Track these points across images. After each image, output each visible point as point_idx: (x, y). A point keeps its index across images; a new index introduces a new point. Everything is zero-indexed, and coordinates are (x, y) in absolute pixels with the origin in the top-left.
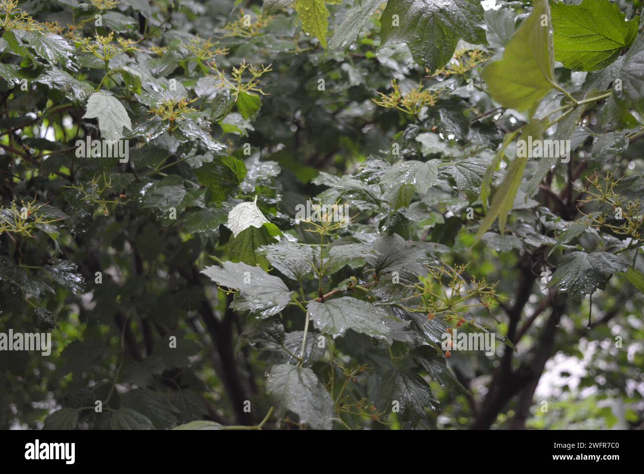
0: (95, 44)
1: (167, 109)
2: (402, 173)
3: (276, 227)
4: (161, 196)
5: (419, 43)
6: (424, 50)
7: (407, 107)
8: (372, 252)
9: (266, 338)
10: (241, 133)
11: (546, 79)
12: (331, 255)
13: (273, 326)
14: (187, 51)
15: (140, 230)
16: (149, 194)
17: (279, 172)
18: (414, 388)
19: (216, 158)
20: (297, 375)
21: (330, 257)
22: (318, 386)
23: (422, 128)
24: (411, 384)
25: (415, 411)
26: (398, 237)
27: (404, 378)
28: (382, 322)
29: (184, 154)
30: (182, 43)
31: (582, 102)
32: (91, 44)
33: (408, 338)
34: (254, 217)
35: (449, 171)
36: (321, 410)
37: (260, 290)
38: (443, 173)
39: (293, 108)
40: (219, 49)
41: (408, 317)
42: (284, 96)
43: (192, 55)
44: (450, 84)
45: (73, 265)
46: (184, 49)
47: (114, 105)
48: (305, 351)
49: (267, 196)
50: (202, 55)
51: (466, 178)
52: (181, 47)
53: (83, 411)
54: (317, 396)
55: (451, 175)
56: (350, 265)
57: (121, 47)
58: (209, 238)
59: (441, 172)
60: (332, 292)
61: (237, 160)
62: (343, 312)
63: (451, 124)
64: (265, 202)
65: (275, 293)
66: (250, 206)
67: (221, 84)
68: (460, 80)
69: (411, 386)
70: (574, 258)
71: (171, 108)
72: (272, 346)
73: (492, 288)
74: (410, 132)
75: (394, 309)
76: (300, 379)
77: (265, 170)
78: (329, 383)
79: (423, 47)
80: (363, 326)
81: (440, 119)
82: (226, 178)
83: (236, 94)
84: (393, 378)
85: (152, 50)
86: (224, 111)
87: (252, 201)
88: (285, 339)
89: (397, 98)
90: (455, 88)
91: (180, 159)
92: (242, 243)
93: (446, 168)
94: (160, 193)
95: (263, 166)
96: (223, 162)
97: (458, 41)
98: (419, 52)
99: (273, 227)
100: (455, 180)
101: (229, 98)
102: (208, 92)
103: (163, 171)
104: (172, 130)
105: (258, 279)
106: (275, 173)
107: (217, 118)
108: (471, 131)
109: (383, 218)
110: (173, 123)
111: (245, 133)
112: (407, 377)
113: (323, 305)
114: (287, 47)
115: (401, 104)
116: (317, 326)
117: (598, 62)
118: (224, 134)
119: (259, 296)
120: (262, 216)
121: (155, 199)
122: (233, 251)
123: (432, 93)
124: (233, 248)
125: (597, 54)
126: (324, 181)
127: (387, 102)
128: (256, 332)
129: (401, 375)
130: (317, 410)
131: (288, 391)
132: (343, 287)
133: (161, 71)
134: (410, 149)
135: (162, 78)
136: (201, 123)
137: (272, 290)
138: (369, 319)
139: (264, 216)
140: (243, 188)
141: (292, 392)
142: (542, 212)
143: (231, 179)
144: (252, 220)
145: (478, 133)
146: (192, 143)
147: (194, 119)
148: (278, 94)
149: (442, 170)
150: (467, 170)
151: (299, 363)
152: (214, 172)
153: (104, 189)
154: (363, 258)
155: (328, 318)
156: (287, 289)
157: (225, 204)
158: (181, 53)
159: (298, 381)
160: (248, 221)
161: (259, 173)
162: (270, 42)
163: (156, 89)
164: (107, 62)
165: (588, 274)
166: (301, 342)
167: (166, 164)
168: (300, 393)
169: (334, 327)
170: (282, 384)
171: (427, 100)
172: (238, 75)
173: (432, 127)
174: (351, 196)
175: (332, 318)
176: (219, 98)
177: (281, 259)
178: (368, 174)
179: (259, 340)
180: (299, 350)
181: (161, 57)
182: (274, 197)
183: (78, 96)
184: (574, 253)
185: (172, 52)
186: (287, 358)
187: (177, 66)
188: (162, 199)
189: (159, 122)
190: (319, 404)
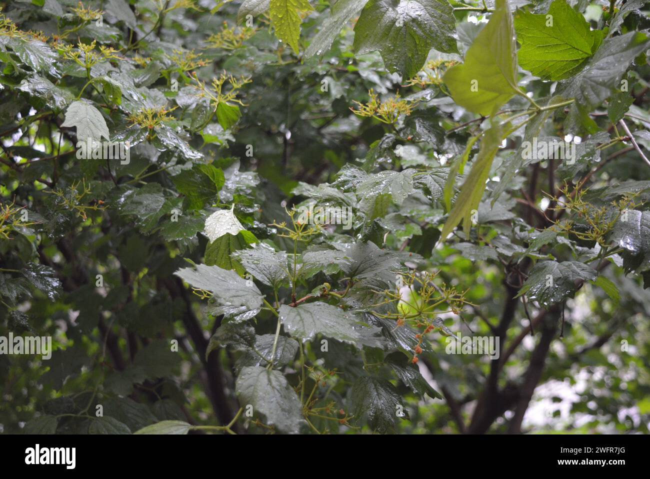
0: (77, 51)
1: (146, 117)
2: (378, 184)
3: (253, 235)
4: (140, 203)
5: (391, 52)
6: (396, 58)
7: (384, 116)
8: (345, 258)
9: (236, 341)
10: (222, 144)
11: (509, 84)
12: (305, 261)
13: (244, 329)
14: (170, 62)
15: (124, 242)
16: (128, 202)
17: (258, 182)
18: (385, 395)
19: (195, 166)
20: (266, 376)
21: (304, 263)
22: (287, 388)
23: (398, 137)
24: (382, 392)
25: (384, 418)
26: (372, 245)
27: (375, 385)
28: (352, 328)
29: (164, 163)
30: (165, 54)
31: (545, 108)
32: (73, 52)
33: (378, 344)
34: (230, 224)
35: (423, 181)
36: (288, 412)
37: (233, 293)
38: (418, 183)
39: (277, 121)
40: (202, 60)
41: (379, 324)
42: (268, 109)
43: (175, 65)
44: (427, 94)
45: (51, 269)
46: (167, 60)
47: (92, 114)
48: (276, 353)
49: (244, 206)
50: (184, 66)
51: (441, 187)
52: (164, 57)
53: (62, 418)
54: (285, 397)
55: (426, 185)
56: (324, 271)
57: (103, 55)
58: (187, 246)
59: (416, 181)
60: (305, 298)
61: (215, 169)
62: (315, 317)
63: (426, 134)
64: (242, 211)
65: (247, 296)
66: (227, 214)
67: (201, 94)
68: (436, 91)
69: (382, 393)
70: (545, 267)
71: (150, 117)
72: (243, 348)
73: (461, 295)
74: (387, 141)
75: (366, 315)
76: (269, 380)
77: (245, 180)
78: (299, 386)
79: (396, 55)
80: (333, 331)
81: (415, 129)
82: (204, 186)
83: (215, 104)
84: (365, 385)
85: (135, 61)
86: (204, 121)
87: (229, 209)
88: (255, 342)
89: (374, 107)
90: (432, 99)
91: (161, 168)
92: (218, 251)
93: (421, 178)
94: (139, 201)
95: (243, 176)
96: (203, 170)
97: (429, 50)
98: (391, 60)
99: (249, 234)
100: (430, 189)
101: (208, 108)
102: (189, 102)
103: (144, 180)
104: (151, 138)
105: (231, 282)
106: (253, 183)
107: (197, 128)
108: (447, 142)
109: (358, 226)
110: (153, 131)
111: (225, 144)
112: (378, 384)
113: (294, 309)
114: (269, 59)
115: (378, 113)
116: (288, 329)
117: (566, 71)
118: (204, 144)
119: (231, 299)
120: (238, 223)
121: (134, 206)
122: (210, 258)
123: (409, 102)
124: (209, 256)
125: (565, 63)
126: (303, 191)
127: (364, 111)
128: (227, 334)
129: (373, 382)
130: (285, 411)
131: (256, 392)
132: (317, 293)
133: (143, 80)
134: (386, 157)
135: (144, 87)
136: (179, 132)
137: (245, 293)
138: (339, 324)
139: (240, 224)
140: (222, 198)
141: (261, 393)
142: (517, 222)
143: (209, 188)
144: (229, 227)
145: (454, 144)
146: (173, 152)
147: (174, 128)
148: (263, 107)
149: (417, 179)
150: (442, 180)
151: (269, 365)
152: (192, 179)
153: (83, 195)
154: (337, 265)
155: (299, 323)
156: (260, 293)
157: (202, 212)
158: (164, 64)
159: (267, 383)
160: (225, 228)
161: (238, 182)
162: (252, 54)
163: (135, 98)
164: (89, 70)
165: (558, 283)
166: (272, 345)
167: (147, 173)
168: (268, 394)
169: (304, 332)
170: (252, 386)
171: (403, 109)
172: (218, 86)
173: (407, 137)
174: (328, 204)
175: (303, 322)
176: (200, 108)
177: (254, 264)
178: (345, 182)
179: (230, 342)
180: (270, 352)
181: (143, 68)
182: (251, 207)
183: (58, 104)
184: (545, 262)
185: (155, 62)
186: (257, 360)
187: (159, 76)
188: (141, 207)
189: (138, 130)
190: (286, 405)
